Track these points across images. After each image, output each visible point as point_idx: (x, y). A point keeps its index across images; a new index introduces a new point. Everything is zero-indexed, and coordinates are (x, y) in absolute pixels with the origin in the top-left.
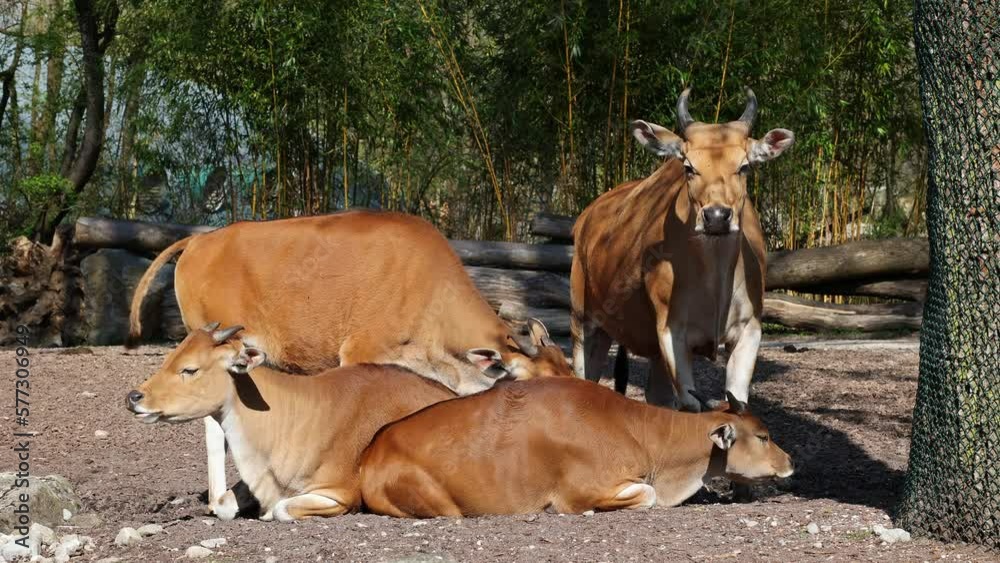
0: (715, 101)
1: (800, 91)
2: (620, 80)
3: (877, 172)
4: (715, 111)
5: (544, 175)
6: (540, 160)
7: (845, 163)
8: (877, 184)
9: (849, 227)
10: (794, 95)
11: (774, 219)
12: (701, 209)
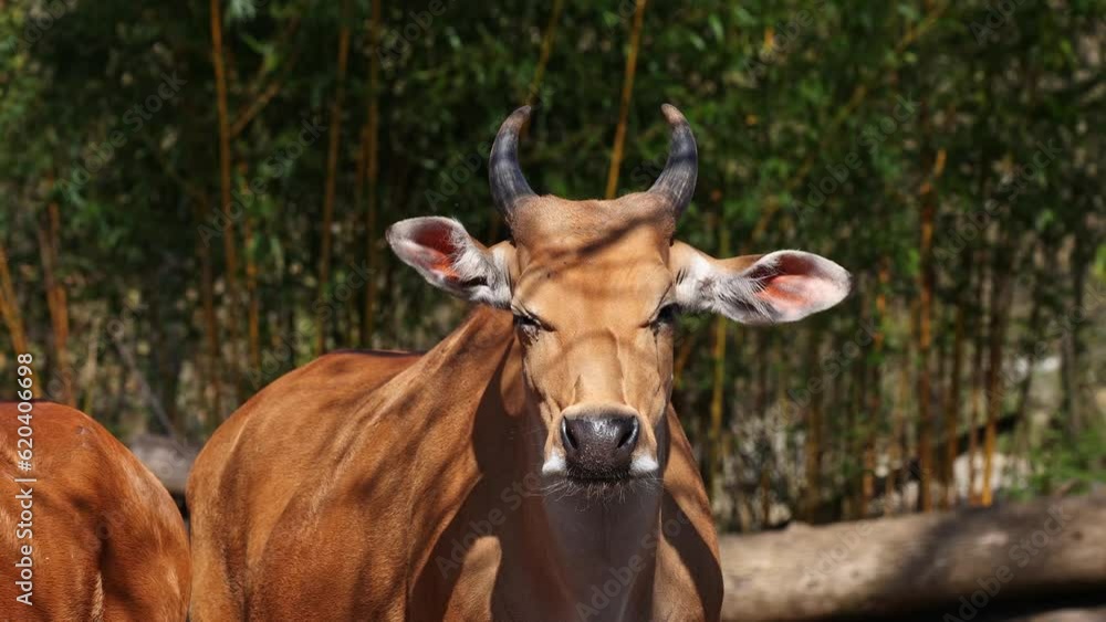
0: (609, 140)
1: (832, 112)
2: (357, 83)
3: (1034, 322)
4: (606, 162)
5: (155, 336)
6: (145, 296)
7: (951, 297)
8: (1032, 351)
9: (961, 467)
10: (814, 121)
11: (765, 447)
12: (558, 415)
